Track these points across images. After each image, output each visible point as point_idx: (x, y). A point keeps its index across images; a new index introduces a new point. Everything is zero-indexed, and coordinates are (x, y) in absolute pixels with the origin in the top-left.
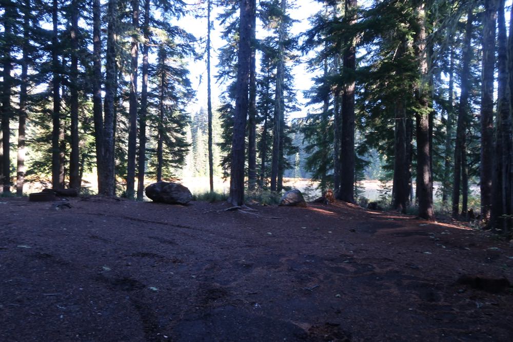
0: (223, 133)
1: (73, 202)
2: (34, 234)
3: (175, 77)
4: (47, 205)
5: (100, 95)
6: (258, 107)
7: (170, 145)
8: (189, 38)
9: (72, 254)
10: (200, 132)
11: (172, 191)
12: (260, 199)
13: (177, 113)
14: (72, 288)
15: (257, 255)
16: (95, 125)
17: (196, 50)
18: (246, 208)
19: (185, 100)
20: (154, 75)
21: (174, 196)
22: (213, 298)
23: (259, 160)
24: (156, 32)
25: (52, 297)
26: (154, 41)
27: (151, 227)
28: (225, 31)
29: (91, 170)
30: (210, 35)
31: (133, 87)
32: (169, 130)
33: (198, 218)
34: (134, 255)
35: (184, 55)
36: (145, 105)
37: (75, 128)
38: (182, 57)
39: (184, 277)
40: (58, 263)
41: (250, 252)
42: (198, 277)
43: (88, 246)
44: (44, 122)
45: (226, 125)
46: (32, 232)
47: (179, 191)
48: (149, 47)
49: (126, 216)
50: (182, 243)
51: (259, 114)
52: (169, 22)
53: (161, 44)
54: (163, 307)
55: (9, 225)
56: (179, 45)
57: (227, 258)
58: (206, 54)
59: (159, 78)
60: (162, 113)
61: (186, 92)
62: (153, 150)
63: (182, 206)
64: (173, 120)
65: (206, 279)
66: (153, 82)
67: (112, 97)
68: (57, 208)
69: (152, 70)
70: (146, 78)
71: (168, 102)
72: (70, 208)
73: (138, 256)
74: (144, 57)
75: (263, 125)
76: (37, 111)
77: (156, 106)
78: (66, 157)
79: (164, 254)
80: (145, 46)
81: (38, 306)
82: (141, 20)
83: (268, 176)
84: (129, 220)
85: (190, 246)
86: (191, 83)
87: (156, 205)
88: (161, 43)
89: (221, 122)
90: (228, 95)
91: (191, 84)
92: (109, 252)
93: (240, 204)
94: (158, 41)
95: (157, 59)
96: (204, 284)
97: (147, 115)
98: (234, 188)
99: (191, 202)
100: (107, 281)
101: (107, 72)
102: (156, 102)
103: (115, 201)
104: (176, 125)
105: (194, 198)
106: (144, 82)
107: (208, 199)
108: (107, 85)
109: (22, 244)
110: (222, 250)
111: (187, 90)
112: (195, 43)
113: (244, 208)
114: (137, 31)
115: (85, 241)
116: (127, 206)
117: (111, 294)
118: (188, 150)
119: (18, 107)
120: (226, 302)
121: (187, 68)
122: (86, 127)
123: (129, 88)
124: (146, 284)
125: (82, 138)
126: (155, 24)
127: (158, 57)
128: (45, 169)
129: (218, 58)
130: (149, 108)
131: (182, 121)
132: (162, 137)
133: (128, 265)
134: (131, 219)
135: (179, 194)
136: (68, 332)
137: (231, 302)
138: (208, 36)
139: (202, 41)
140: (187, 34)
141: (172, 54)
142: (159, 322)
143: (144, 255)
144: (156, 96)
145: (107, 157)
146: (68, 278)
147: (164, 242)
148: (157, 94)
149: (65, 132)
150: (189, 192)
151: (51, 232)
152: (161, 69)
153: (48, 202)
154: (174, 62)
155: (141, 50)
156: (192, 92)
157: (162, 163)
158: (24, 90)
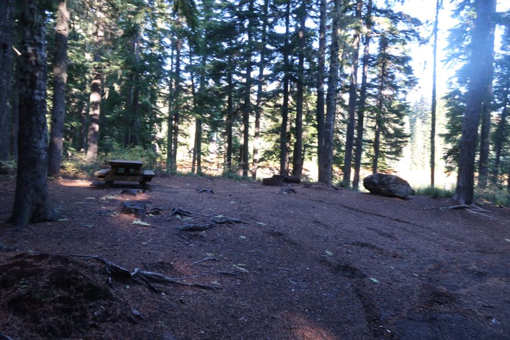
0: (449, 123)
1: (297, 188)
2: (268, 213)
3: (397, 65)
4: (277, 189)
5: (323, 89)
6: (495, 92)
7: (388, 135)
8: (413, 23)
9: (299, 235)
10: (419, 122)
11: (390, 184)
12: (494, 199)
13: (396, 104)
14: (300, 266)
15: (492, 263)
16: (317, 118)
17: (421, 35)
18: (477, 208)
19: (406, 89)
20: (374, 65)
21: (392, 188)
22: (439, 302)
23: (493, 154)
24: (378, 21)
25: (284, 271)
26: (375, 31)
27: (369, 219)
28: (457, 8)
29: (311, 159)
30: (438, 16)
31: (353, 80)
32: (388, 120)
33: (418, 214)
34: (353, 244)
35: (407, 41)
36: (364, 95)
37: (300, 120)
38: (404, 43)
39: (405, 274)
40: (288, 241)
41: (483, 259)
42: (421, 276)
43: (312, 229)
44: (274, 115)
45: (453, 115)
46: (266, 212)
47: (398, 184)
48: (371, 37)
49: (345, 205)
50: (401, 238)
51: (496, 100)
52: (392, 9)
53: (383, 33)
54: (385, 301)
55: (250, 204)
56: (402, 31)
57: (455, 261)
58: (433, 36)
59: (379, 68)
60: (381, 103)
61: (408, 80)
62: (370, 141)
63: (400, 200)
64: (392, 111)
65: (430, 280)
66: (373, 72)
67: (334, 90)
68: (285, 193)
69: (373, 61)
70: (366, 69)
71: (387, 92)
72: (295, 193)
73: (357, 245)
74: (366, 48)
75: (501, 113)
76: (270, 107)
77: (374, 96)
78: (291, 147)
79: (382, 247)
80: (366, 37)
81: (274, 277)
82: (364, 11)
83: (503, 172)
84: (348, 210)
85: (411, 242)
86: (412, 70)
87: (373, 197)
88: (383, 31)
89: (446, 110)
90: (457, 80)
91: (413, 72)
92: (330, 238)
93: (469, 202)
94: (379, 30)
95: (379, 48)
96: (428, 285)
97: (365, 106)
98: (461, 185)
99: (410, 196)
100: (330, 264)
101: (330, 66)
102: (375, 92)
103: (334, 190)
104: (395, 115)
105: (413, 192)
106: (364, 74)
107: (429, 194)
108: (330, 79)
109: (259, 221)
110: (447, 252)
111: (409, 78)
112: (420, 27)
113: (473, 207)
114: (359, 22)
115: (309, 224)
116: (345, 195)
117: (334, 278)
118: (407, 141)
119: (255, 104)
120: (455, 309)
121: (408, 54)
122: (308, 120)
123: (349, 80)
124: (366, 274)
125: (305, 130)
126: (378, 13)
127: (379, 46)
128: (273, 157)
129: (446, 40)
130: (368, 99)
131: (401, 111)
132: (380, 128)
133: (348, 253)
134: (350, 208)
135: (397, 186)
136: (299, 305)
137: (461, 311)
138: (436, 17)
139: (429, 24)
140: (412, 19)
141: (394, 41)
142: (381, 315)
143: (363, 245)
144: (375, 86)
145: (327, 147)
146: (297, 257)
147: (383, 234)
148: (376, 84)
149: (291, 124)
150: (408, 185)
151: (281, 213)
152: (381, 59)
153: (277, 187)
154: (396, 50)
155: (363, 41)
156: (414, 80)
157: (378, 154)
158: (260, 88)
